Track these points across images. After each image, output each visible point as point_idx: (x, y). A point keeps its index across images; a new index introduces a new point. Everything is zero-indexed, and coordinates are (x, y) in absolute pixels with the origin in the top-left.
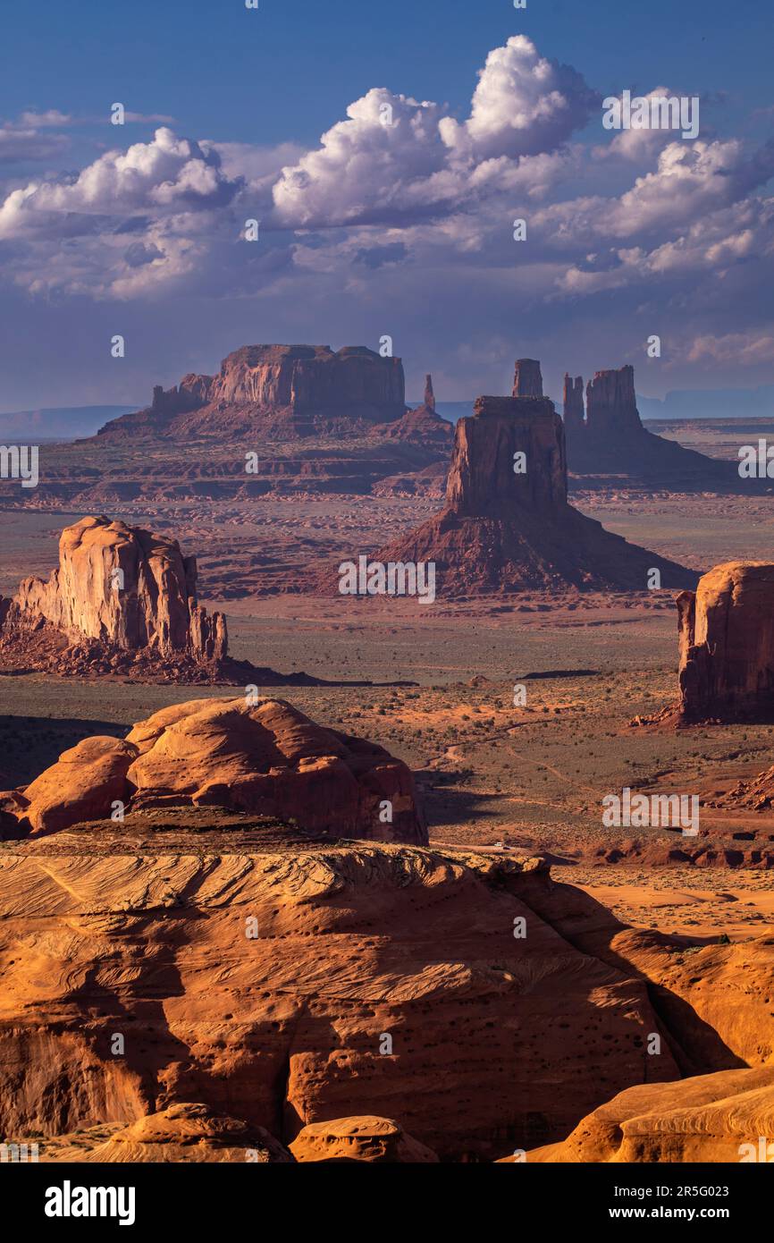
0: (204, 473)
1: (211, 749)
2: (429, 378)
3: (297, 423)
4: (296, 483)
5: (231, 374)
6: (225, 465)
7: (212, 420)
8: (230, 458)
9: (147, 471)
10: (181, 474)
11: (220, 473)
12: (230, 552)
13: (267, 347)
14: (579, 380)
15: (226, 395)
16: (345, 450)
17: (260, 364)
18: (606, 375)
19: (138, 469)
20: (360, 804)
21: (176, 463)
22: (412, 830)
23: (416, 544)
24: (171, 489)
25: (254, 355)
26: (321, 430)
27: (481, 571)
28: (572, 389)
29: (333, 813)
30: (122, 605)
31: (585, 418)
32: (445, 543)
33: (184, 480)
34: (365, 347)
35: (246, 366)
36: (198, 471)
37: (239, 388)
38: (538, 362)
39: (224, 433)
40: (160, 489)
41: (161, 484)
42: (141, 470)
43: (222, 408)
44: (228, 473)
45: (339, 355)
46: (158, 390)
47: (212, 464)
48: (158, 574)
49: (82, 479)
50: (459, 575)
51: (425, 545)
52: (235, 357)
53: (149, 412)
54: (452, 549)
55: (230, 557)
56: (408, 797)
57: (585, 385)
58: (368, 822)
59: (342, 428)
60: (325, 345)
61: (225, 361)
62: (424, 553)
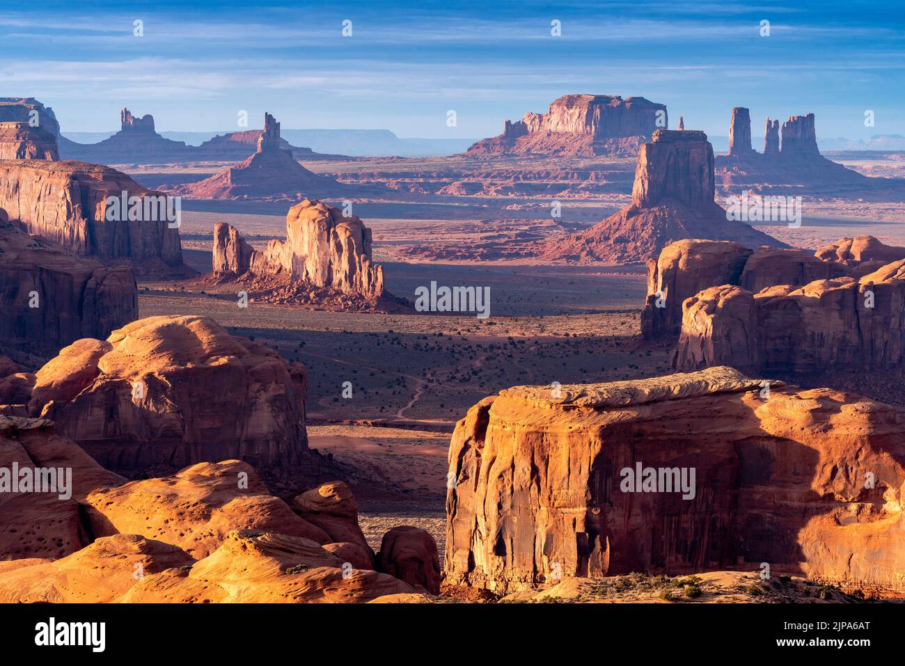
0: (525, 178)
1: (151, 349)
2: (682, 119)
3: (596, 146)
4: (583, 186)
5: (555, 114)
6: (538, 173)
7: (542, 143)
8: (542, 168)
9: (488, 175)
10: (509, 178)
11: (535, 179)
12: (507, 229)
13: (579, 96)
14: (776, 122)
15: (552, 127)
16: (619, 165)
17: (574, 107)
18: (796, 119)
19: (482, 174)
20: (248, 388)
21: (507, 171)
22: (284, 407)
23: (610, 226)
24: (499, 188)
25: (571, 102)
26: (610, 152)
27: (651, 245)
28: (772, 128)
29: (229, 394)
30: (319, 258)
31: (780, 147)
32: (629, 226)
33: (510, 183)
34: (643, 98)
35: (565, 108)
36: (521, 176)
37: (560, 123)
38: (748, 110)
39: (548, 152)
40: (493, 187)
41: (494, 184)
42: (484, 175)
43: (549, 135)
44: (540, 178)
45: (625, 102)
46: (508, 123)
47: (530, 172)
48: (343, 238)
49: (445, 180)
50: (636, 248)
51: (616, 226)
52: (559, 103)
53: (502, 138)
54: (633, 229)
55: (505, 233)
56: (282, 385)
57: (781, 126)
58: (254, 400)
59: (625, 151)
60: (618, 95)
61: (552, 105)
62: (615, 232)
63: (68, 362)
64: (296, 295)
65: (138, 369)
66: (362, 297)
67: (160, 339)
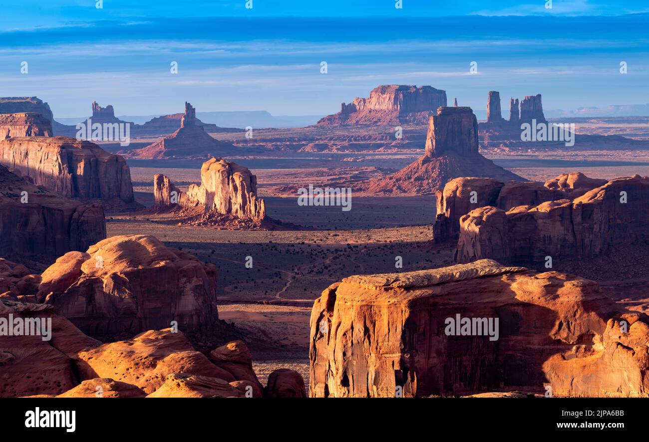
0: (355, 140)
1: (115, 257)
2: (456, 99)
3: (401, 118)
4: (393, 144)
5: (374, 98)
6: (364, 136)
7: (366, 117)
8: (366, 133)
9: (331, 139)
10: (346, 140)
11: (362, 140)
12: (345, 173)
13: (389, 86)
14: (517, 100)
15: (372, 107)
16: (416, 130)
17: (386, 93)
18: (529, 98)
19: (327, 138)
20: (178, 281)
21: (343, 135)
22: (202, 293)
23: (411, 170)
24: (339, 147)
25: (383, 90)
26: (410, 122)
27: (438, 181)
28: (514, 104)
29: (166, 285)
30: (223, 196)
31: (520, 116)
32: (424, 169)
33: (346, 143)
34: (430, 86)
35: (380, 94)
36: (352, 139)
37: (377, 104)
38: (498, 93)
39: (370, 123)
40: (335, 147)
41: (335, 145)
42: (328, 139)
43: (370, 112)
44: (365, 140)
45: (419, 89)
46: (343, 105)
47: (359, 136)
48: (238, 182)
49: (303, 142)
50: (428, 184)
51: (415, 170)
52: (376, 91)
53: (339, 114)
54: (427, 171)
55: (343, 176)
56: (201, 279)
57: (520, 102)
58: (182, 289)
59: (420, 121)
60: (414, 85)
61: (372, 92)
62: (415, 174)
63: (61, 267)
64: (208, 220)
65: (107, 270)
66: (251, 220)
67: (121, 251)
